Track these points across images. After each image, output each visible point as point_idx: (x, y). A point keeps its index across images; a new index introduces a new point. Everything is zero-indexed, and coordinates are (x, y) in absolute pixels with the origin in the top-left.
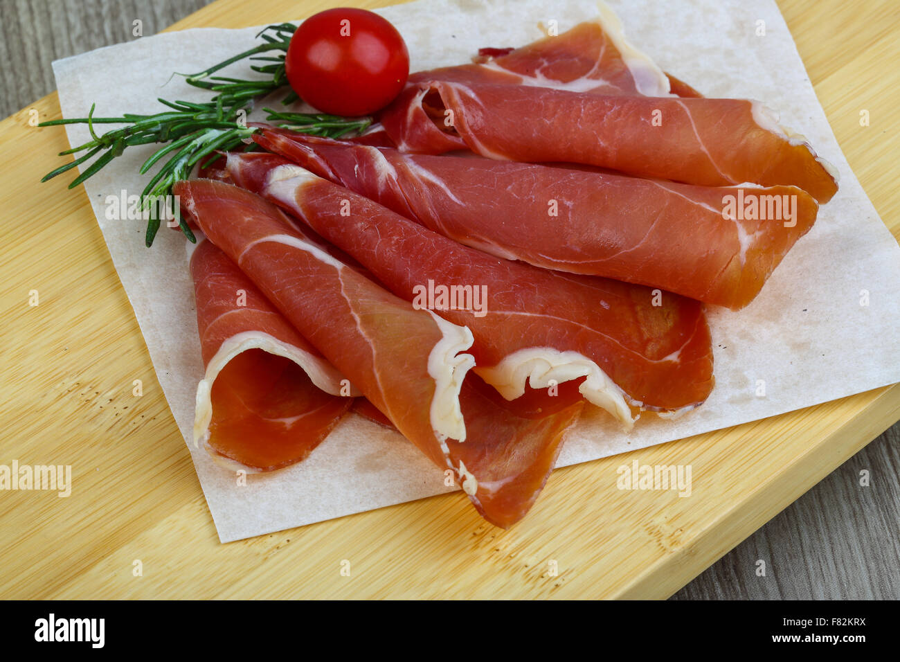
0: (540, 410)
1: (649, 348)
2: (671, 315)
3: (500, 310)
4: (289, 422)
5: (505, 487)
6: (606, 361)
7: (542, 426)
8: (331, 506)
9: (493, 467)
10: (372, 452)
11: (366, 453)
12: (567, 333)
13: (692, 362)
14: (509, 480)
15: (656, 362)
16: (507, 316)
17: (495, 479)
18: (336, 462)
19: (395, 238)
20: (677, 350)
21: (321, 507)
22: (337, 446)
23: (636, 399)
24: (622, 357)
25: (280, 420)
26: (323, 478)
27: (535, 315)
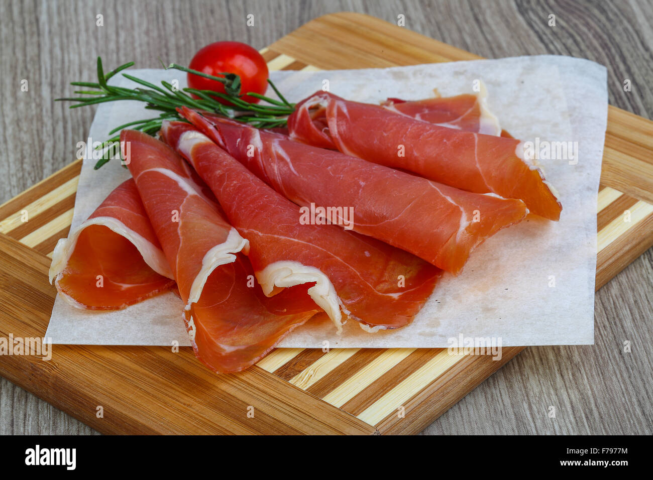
0: (285, 310)
1: (382, 285)
2: (411, 272)
3: (278, 234)
4: (125, 286)
5: (237, 351)
6: (341, 281)
7: (281, 320)
8: (122, 338)
9: (235, 338)
10: (167, 315)
11: (164, 314)
12: (318, 256)
13: (406, 302)
14: (242, 347)
15: (381, 294)
16: (281, 239)
17: (233, 345)
18: (141, 315)
19: (235, 182)
20: (402, 292)
21: (116, 337)
22: (148, 307)
23: (348, 310)
24: (355, 282)
25: (121, 284)
26: (127, 322)
27: (300, 241)
